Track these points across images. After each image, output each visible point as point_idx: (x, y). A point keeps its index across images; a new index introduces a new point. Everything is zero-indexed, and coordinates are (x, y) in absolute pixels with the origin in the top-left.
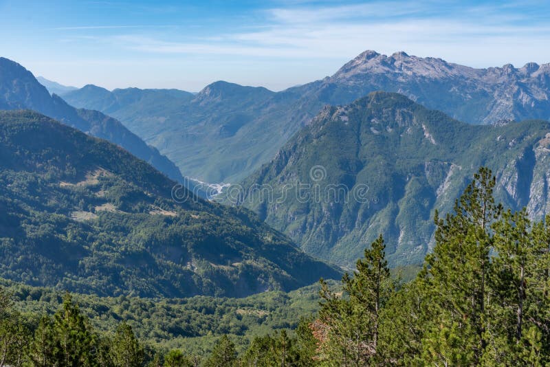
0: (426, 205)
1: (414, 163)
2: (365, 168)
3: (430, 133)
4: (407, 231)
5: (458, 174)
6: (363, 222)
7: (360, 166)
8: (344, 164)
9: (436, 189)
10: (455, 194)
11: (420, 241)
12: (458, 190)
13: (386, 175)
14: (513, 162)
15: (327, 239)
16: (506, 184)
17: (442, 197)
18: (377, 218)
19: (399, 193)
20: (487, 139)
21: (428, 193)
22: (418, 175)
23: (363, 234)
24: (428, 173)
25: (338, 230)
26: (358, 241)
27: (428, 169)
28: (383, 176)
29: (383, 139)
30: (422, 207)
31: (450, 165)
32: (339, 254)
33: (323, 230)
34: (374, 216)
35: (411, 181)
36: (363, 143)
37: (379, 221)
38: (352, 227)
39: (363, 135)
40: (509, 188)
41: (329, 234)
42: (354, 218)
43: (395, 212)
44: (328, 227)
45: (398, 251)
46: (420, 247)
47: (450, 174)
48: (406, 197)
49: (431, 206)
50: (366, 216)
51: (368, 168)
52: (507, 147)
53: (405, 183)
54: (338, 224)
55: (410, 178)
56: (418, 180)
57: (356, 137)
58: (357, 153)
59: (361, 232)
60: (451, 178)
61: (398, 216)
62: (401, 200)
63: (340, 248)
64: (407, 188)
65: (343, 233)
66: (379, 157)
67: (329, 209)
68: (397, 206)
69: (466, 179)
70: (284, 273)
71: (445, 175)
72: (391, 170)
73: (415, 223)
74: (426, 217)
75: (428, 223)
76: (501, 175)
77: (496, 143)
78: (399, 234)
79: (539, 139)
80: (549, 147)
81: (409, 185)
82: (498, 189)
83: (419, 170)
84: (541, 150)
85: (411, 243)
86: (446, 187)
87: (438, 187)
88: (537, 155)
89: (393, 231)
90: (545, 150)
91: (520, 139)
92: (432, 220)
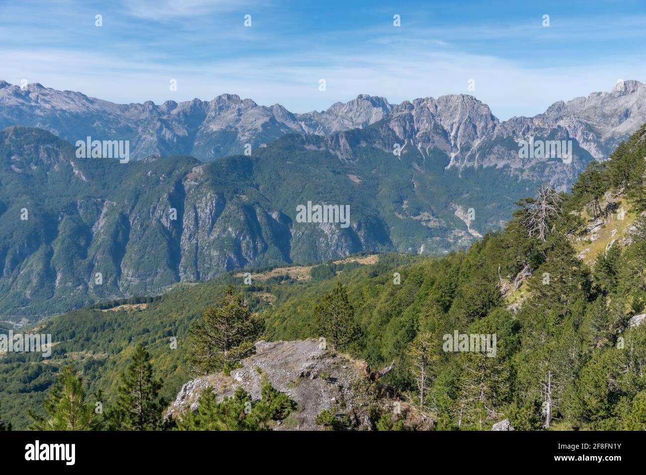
1: (65, 201)
3: (79, 169)
4: (64, 273)
5: (112, 209)
6: (12, 269)
7: (3, 207)
9: (92, 227)
10: (112, 230)
11: (79, 281)
12: (114, 226)
13: (36, 215)
14: (165, 195)
16: (161, 217)
17: (98, 234)
18: (29, 263)
19: (52, 234)
20: (138, 175)
21: (83, 232)
22: (71, 213)
23: (13, 282)
24: (81, 211)
26: (9, 290)
27: (81, 207)
28: (32, 217)
29: (26, 178)
30: (79, 247)
31: (103, 201)
34: (26, 260)
35: (64, 220)
37: (32, 266)
40: (164, 220)
43: (50, 254)
45: (57, 294)
46: (81, 287)
47: (105, 210)
48: (60, 237)
49: (88, 244)
50: (15, 262)
52: (158, 182)
53: (58, 223)
55: (62, 217)
56: (71, 219)
59: (11, 279)
60: (106, 215)
61: (55, 255)
62: (56, 240)
64: (61, 227)
66: (25, 197)
68: (52, 248)
71: (99, 212)
72: (40, 210)
73: (72, 263)
74: (84, 256)
75: (86, 262)
76: (155, 208)
77: (148, 179)
78: (56, 277)
79: (186, 173)
80: (196, 180)
81: (62, 224)
82: (154, 222)
83: (72, 208)
84: (189, 183)
85: (70, 284)
86: (102, 224)
87: (93, 224)
88: (186, 188)
89: (49, 274)
90: (193, 183)
91: (170, 174)
92: (90, 258)
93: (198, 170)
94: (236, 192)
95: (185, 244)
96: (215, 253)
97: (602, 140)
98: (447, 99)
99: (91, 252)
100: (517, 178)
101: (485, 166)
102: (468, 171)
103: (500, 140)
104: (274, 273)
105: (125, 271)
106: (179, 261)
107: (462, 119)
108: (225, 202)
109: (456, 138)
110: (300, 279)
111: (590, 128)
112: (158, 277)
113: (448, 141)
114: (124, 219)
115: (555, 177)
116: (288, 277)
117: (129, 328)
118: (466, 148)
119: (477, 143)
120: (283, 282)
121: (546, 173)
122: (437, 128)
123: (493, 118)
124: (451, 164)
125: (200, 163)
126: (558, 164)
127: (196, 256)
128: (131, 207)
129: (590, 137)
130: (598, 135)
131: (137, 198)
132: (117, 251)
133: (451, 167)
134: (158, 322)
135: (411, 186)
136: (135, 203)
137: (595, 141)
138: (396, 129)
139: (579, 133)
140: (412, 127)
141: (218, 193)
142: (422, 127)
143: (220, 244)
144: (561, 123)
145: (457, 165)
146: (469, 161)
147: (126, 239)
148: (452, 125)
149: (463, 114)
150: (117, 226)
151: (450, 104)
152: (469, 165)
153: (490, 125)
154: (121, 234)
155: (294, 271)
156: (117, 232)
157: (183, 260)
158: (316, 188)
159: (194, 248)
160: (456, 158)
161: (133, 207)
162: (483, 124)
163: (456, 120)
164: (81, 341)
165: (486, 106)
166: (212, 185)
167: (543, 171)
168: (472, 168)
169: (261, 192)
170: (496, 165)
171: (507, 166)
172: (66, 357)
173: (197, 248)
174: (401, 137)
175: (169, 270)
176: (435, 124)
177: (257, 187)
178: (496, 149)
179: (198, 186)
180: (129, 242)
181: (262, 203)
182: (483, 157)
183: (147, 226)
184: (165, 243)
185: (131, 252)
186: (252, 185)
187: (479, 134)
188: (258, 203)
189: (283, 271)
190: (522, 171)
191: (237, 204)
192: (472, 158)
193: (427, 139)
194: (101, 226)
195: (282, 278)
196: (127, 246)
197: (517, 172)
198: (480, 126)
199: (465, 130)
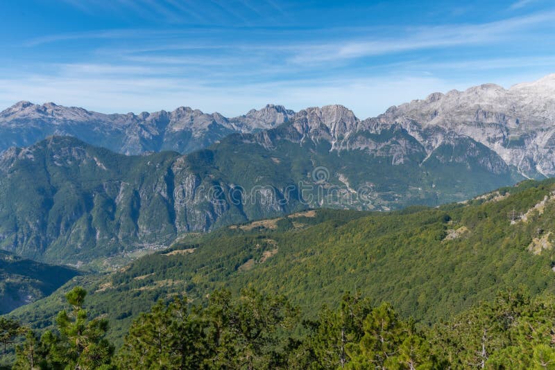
0: (111, 210)
1: (95, 184)
2: (59, 192)
3: (101, 162)
4: (101, 230)
5: (127, 188)
6: (66, 230)
7: (54, 190)
8: (41, 191)
9: (114, 200)
10: (129, 201)
11: (112, 235)
12: (130, 198)
13: (78, 194)
14: (162, 177)
15: (39, 247)
16: (161, 191)
17: (120, 203)
18: (77, 225)
19: (90, 205)
20: (141, 165)
21: (110, 203)
22: (100, 192)
23: (67, 239)
24: (106, 190)
25: (46, 239)
26: (66, 243)
27: (106, 187)
28: (76, 196)
29: (66, 170)
30: (109, 213)
31: (120, 183)
32: (52, 255)
33: (33, 242)
34: (74, 224)
35: (96, 196)
36: (51, 173)
37: (79, 227)
38: (58, 234)
39: (49, 168)
40: (162, 193)
41: (39, 243)
42: (58, 229)
43: (90, 219)
44: (38, 239)
45: (98, 245)
46: (113, 239)
47: (122, 189)
48: (95, 208)
49: (114, 210)
50: (68, 226)
51: (62, 190)
52: (155, 168)
53: (93, 198)
54: (45, 235)
55: (95, 194)
56: (101, 195)
57: (44, 170)
58: (49, 181)
59: (66, 237)
60: (123, 191)
61: (94, 220)
62: (93, 210)
63: (51, 251)
64: (95, 201)
65: (51, 240)
66: (68, 182)
67: (36, 224)
68: (91, 216)
69: (134, 190)
70: (38, 281)
71: (118, 189)
72: (80, 190)
73: (106, 224)
74: (113, 219)
75: (115, 222)
76: (156, 186)
77: (148, 167)
78: (96, 233)
79: (173, 162)
80: (180, 167)
81: (95, 199)
82: (156, 195)
83: (100, 189)
84: (175, 169)
85: (106, 237)
86: (121, 197)
87: (115, 198)
88: (174, 172)
89: (91, 232)
90: (178, 168)
91: (162, 163)
92: (117, 219)
93: (180, 160)
94: (206, 173)
95: (178, 207)
96: (198, 212)
97: (422, 130)
98: (327, 108)
99: (117, 216)
100: (373, 154)
101: (353, 149)
102: (344, 152)
103: (361, 132)
104: (254, 225)
105: (141, 227)
106: (175, 218)
107: (337, 120)
108: (201, 180)
109: (334, 131)
110: (271, 227)
111: (414, 123)
112: (163, 229)
113: (330, 134)
114: (136, 193)
115: (396, 154)
116: (264, 227)
117: (190, 265)
118: (341, 138)
119: (347, 135)
120: (261, 230)
121: (391, 152)
122: (322, 125)
123: (356, 119)
124: (333, 148)
125: (181, 156)
126: (397, 145)
127: (186, 215)
128: (139, 186)
129: (415, 128)
130: (420, 127)
131: (143, 179)
132: (134, 214)
133: (333, 150)
134: (209, 260)
135: (311, 163)
136: (142, 183)
137: (418, 131)
138: (298, 128)
139: (408, 126)
140: (307, 126)
141: (196, 175)
142: (313, 126)
143: (201, 207)
144: (397, 120)
145: (336, 148)
146: (343, 146)
147: (139, 206)
148: (331, 124)
149: (338, 117)
150: (132, 199)
151: (329, 111)
152: (344, 148)
153: (354, 123)
154: (135, 203)
155: (265, 223)
156: (133, 202)
157: (178, 218)
158: (255, 168)
159: (184, 210)
160: (335, 144)
161: (141, 186)
162: (350, 123)
163: (334, 120)
164: (162, 275)
165: (351, 111)
166: (191, 169)
167: (389, 151)
168: (346, 150)
169: (221, 171)
170: (360, 148)
171: (367, 148)
172: (155, 284)
173: (186, 210)
174: (301, 132)
175: (169, 225)
176: (321, 124)
177: (218, 169)
178: (359, 137)
179: (182, 171)
180: (142, 208)
181: (223, 179)
182: (352, 143)
183: (152, 197)
184: (165, 208)
185: (143, 215)
186: (214, 168)
187: (348, 129)
188: (221, 179)
189: (259, 223)
190: (376, 151)
191: (209, 181)
192: (345, 144)
193: (316, 133)
194: (121, 198)
195: (260, 227)
196: (140, 211)
197: (373, 152)
198: (348, 124)
199: (339, 127)
